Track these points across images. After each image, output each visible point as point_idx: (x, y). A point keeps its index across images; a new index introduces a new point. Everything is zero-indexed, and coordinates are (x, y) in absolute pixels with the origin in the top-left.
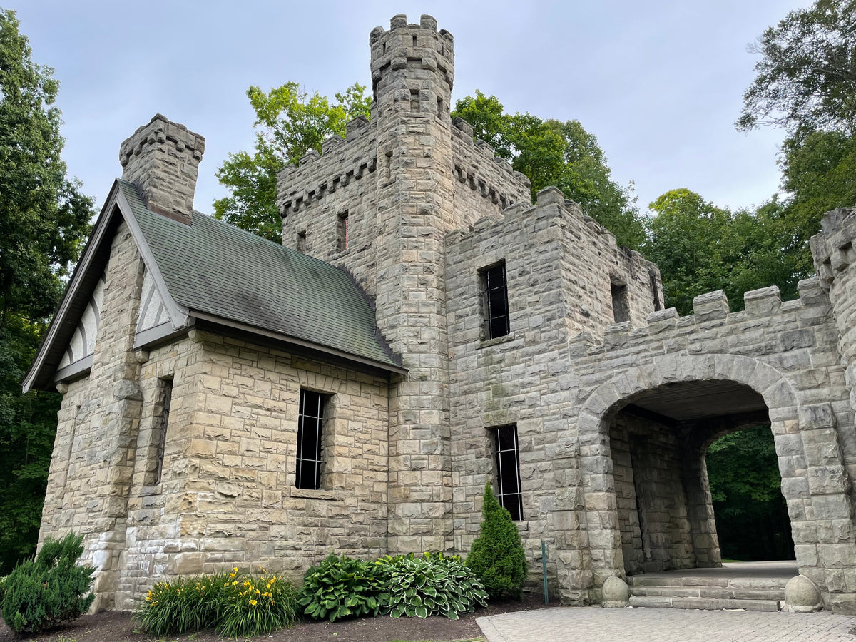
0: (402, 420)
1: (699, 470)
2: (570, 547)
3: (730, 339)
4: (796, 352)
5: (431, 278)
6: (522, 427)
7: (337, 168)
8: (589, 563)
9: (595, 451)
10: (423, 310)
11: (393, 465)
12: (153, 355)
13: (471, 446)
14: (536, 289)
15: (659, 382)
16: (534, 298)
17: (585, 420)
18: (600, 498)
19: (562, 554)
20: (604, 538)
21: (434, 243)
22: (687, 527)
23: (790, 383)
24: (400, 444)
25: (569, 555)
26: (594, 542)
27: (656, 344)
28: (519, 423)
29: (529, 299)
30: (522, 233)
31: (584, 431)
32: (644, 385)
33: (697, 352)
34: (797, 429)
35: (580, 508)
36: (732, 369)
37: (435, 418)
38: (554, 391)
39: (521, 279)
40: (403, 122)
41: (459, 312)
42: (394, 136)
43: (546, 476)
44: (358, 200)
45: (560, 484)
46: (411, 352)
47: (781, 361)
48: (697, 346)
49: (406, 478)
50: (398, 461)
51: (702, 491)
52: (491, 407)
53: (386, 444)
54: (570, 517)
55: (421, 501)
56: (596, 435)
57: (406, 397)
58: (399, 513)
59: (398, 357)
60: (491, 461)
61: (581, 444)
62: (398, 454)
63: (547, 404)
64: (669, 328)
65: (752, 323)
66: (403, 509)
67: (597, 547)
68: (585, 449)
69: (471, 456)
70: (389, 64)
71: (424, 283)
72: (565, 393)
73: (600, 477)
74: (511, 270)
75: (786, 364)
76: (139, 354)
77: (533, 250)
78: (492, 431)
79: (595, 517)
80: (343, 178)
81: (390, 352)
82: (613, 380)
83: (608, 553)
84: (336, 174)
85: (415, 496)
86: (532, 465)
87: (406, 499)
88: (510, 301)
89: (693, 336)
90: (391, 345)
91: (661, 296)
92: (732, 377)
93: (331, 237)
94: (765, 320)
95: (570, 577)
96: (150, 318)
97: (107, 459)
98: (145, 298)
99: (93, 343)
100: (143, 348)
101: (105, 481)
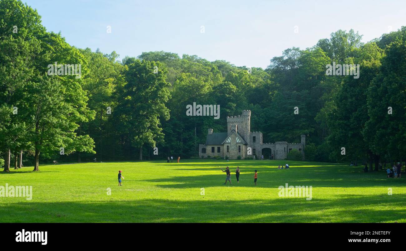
0: (247, 148)
3: (270, 146)
4: (274, 147)
7: (236, 120)
10: (249, 139)
15: (265, 148)
21: (249, 133)
28: (256, 149)
29: (258, 140)
30: (257, 134)
33: (267, 146)
34: (273, 151)
39: (257, 138)
41: (251, 140)
44: (239, 125)
46: (248, 143)
52: (253, 147)
53: (246, 150)
56: (261, 150)
57: (248, 146)
60: (253, 151)
64: (265, 145)
70: (246, 115)
71: (249, 137)
77: (258, 136)
78: (253, 149)
82: (263, 147)
86: (257, 152)
88: (256, 140)
90: (246, 142)
92: (269, 148)
94: (272, 145)
96: (238, 141)
97: (236, 150)
98: (237, 140)
99: (229, 141)
100: (237, 143)
101: (236, 152)
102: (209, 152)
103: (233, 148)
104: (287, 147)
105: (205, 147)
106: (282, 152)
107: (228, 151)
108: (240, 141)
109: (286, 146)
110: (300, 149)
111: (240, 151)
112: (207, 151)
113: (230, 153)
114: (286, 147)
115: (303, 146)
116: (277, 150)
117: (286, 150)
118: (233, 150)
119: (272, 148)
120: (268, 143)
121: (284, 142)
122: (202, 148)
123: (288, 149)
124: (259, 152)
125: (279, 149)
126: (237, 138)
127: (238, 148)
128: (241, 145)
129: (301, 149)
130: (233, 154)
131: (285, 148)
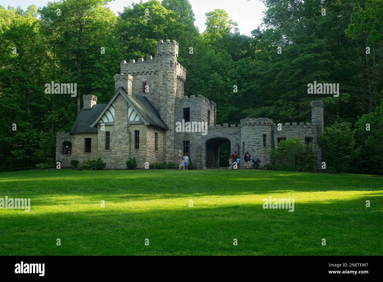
0: (167, 138)
1: (218, 150)
2: (199, 162)
3: (228, 132)
4: (236, 135)
5: (173, 108)
6: (191, 142)
7: (143, 69)
8: (201, 165)
9: (204, 147)
10: (171, 115)
11: (165, 147)
12: (131, 126)
13: (179, 144)
14: (196, 116)
15: (216, 137)
16: (196, 117)
17: (203, 142)
18: (204, 155)
19: (197, 163)
20: (204, 161)
21: (174, 100)
22: (214, 161)
23: (234, 140)
24: (167, 143)
25: (199, 163)
26: (202, 161)
27: (216, 131)
28: (190, 141)
29: (195, 117)
30: (194, 103)
31: (202, 143)
32: (214, 137)
33: (222, 133)
34: (234, 146)
35: (201, 156)
36: (227, 136)
37: (173, 138)
38: (198, 136)
39: (193, 113)
40: (168, 70)
41: (178, 116)
42: (166, 72)
43: (195, 150)
44: (150, 80)
45: (197, 152)
46: (169, 124)
47: (234, 136)
48: (223, 132)
49: (168, 149)
50: (166, 146)
51: (218, 154)
52: (184, 137)
53: (163, 143)
54: (199, 157)
55: (170, 154)
56: (204, 144)
57: (168, 134)
58: (166, 156)
59: (166, 125)
60: (183, 147)
61: (202, 146)
62: (166, 145)
63: (196, 138)
64: (219, 128)
65: (231, 130)
66: (167, 155)
67: (203, 162)
68: (202, 147)
69: (179, 146)
70: (165, 53)
71: (172, 109)
72: (200, 137)
73: (204, 152)
74: (191, 110)
75: (234, 137)
76: (129, 125)
77: (196, 107)
78: (184, 142)
79: (203, 158)
80: (145, 73)
81: (164, 124)
82: (209, 135)
83: (204, 163)
84: (143, 71)
85: (169, 153)
86: (192, 149)
87: (167, 153)
88: (190, 117)
89: (222, 130)
90: (164, 122)
91: (216, 112)
92: (227, 138)
93: (141, 88)
94: (233, 130)
95: (198, 166)
96: (132, 119)
97: (126, 144)
98: (129, 114)
99: (111, 120)
100: (130, 124)
101: (127, 147)
102: (79, 151)
103: (120, 137)
104: (273, 132)
105: (68, 140)
106: (256, 148)
107: (107, 147)
108: (137, 119)
109: (270, 129)
110: (308, 140)
111: (137, 147)
112: (73, 149)
113: (113, 150)
114: (268, 133)
115: (316, 130)
116: (244, 143)
117: (268, 142)
118: (120, 143)
119: (231, 139)
120: (222, 126)
121: (262, 120)
122: (63, 141)
123: (276, 139)
124: (200, 148)
125: (250, 139)
126: (130, 111)
127: (133, 138)
128: (140, 128)
129: (311, 139)
130: (119, 155)
131: (264, 136)
